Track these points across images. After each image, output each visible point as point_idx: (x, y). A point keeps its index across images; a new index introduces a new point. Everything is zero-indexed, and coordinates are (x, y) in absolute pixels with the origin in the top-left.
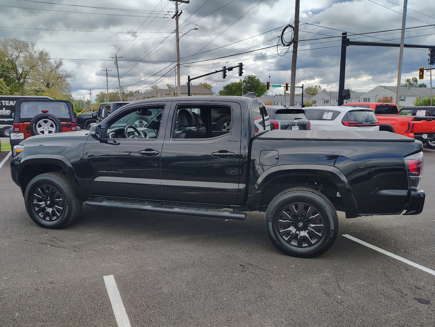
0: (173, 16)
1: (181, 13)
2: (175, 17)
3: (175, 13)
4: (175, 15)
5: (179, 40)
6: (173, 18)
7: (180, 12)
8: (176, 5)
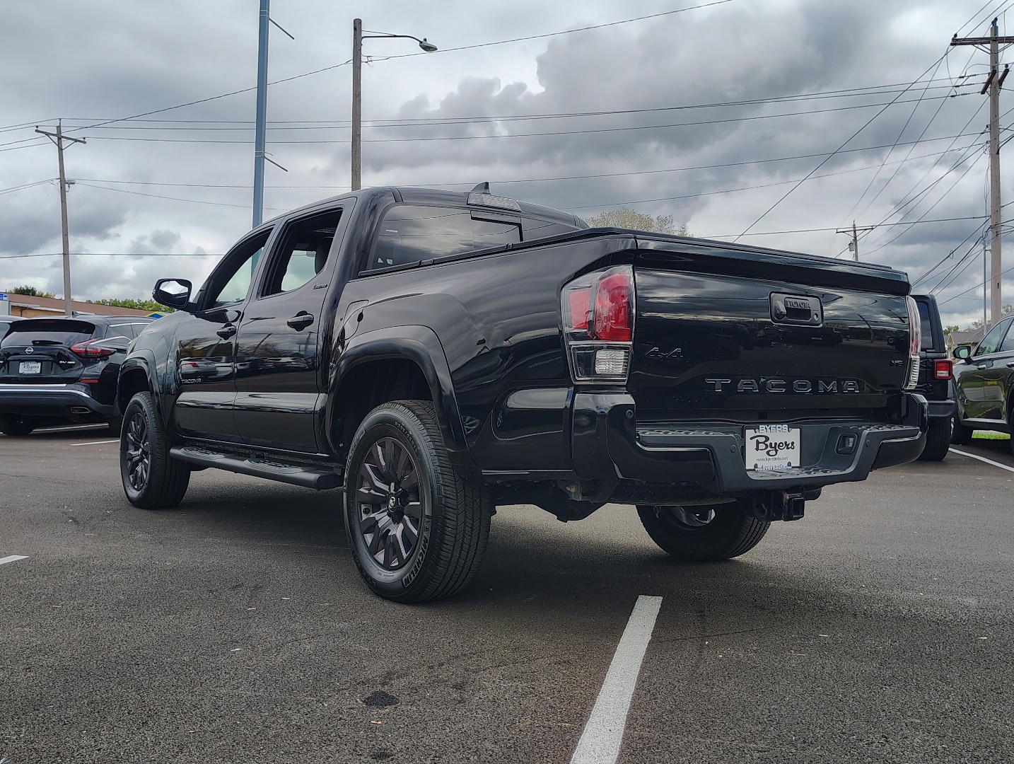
0: (982, 87)
1: (1007, 71)
2: (989, 89)
3: (986, 78)
4: (989, 82)
5: (998, 153)
6: (983, 92)
7: (1001, 69)
8: (991, 54)
